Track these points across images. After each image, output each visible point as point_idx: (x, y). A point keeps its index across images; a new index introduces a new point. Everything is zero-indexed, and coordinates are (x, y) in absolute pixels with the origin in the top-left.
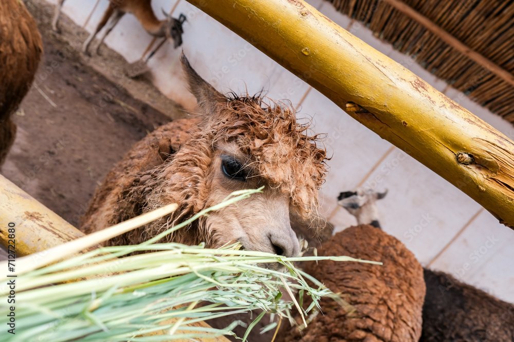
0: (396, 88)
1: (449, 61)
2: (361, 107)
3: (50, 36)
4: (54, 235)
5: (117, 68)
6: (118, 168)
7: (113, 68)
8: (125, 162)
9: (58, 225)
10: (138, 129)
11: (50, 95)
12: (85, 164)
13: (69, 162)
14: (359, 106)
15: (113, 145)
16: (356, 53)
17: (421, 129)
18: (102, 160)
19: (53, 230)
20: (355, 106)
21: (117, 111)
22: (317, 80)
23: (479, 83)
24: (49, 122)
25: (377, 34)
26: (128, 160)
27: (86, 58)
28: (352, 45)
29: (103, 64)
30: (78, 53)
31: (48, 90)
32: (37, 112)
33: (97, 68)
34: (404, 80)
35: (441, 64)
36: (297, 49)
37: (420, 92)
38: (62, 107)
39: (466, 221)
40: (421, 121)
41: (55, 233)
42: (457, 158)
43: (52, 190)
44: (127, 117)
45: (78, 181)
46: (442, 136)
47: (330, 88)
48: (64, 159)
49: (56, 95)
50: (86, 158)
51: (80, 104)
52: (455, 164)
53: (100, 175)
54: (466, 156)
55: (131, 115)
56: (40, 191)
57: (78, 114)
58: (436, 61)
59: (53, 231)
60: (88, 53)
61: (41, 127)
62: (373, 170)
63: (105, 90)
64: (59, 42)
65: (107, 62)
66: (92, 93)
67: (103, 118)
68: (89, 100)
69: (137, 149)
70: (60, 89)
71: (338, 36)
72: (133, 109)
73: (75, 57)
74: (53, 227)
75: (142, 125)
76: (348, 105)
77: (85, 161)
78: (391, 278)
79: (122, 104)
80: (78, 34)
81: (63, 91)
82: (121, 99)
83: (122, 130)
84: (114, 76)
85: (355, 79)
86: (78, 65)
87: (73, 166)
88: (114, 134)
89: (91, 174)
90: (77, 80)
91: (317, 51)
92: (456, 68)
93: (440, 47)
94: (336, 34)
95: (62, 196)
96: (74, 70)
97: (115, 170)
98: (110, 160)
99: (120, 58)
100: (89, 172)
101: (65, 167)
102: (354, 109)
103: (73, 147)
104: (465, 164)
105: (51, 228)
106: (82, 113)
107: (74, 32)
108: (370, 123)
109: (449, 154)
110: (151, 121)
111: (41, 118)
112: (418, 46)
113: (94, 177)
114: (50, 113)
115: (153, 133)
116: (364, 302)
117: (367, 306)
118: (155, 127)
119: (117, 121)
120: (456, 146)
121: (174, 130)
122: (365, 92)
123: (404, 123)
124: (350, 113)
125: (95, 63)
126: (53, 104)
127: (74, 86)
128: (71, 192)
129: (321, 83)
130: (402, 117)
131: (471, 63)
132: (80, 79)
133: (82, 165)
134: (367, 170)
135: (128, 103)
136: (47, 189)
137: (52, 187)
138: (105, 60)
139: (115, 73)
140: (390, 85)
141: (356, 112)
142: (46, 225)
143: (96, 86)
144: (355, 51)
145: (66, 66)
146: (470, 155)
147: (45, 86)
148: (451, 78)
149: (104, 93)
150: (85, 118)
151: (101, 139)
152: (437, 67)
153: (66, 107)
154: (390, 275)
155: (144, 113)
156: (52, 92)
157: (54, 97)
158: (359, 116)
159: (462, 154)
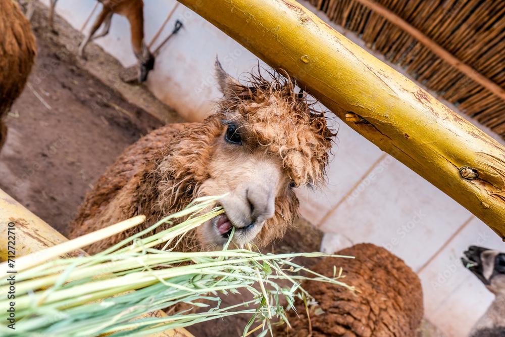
0: (398, 99)
1: (439, 73)
2: (362, 118)
3: (48, 39)
4: (39, 243)
5: (113, 72)
6: (111, 173)
7: (109, 72)
8: (117, 167)
9: (44, 232)
10: (132, 133)
11: (45, 97)
12: (78, 167)
13: (61, 164)
14: (359, 116)
15: (106, 148)
16: (357, 62)
17: (424, 142)
18: (94, 163)
19: (38, 237)
20: (355, 117)
21: (112, 115)
22: (316, 89)
23: (468, 95)
24: (43, 124)
25: (369, 45)
26: (120, 164)
27: (82, 62)
28: (353, 54)
29: (99, 68)
30: (75, 56)
31: (43, 92)
32: (31, 114)
33: (93, 72)
34: (407, 90)
35: (431, 76)
36: (296, 57)
37: (423, 104)
38: (57, 109)
39: (454, 231)
40: (423, 133)
41: (40, 241)
42: (461, 173)
43: (43, 193)
44: (122, 120)
45: (70, 183)
46: (444, 150)
47: (329, 97)
48: (57, 162)
49: (51, 97)
50: (79, 161)
51: (76, 107)
52: (458, 179)
53: (92, 178)
54: (470, 171)
55: (125, 119)
56: (32, 193)
57: (72, 117)
58: (427, 73)
59: (38, 239)
60: (85, 57)
61: (35, 129)
62: (363, 178)
63: (100, 94)
64: (57, 45)
65: (103, 66)
66: (88, 97)
67: (97, 121)
68: (84, 103)
69: (129, 154)
70: (55, 92)
71: (339, 43)
72: (128, 113)
73: (71, 60)
74: (38, 235)
75: (136, 129)
76: (347, 115)
77: (78, 164)
78: (378, 283)
79: (117, 108)
80: (75, 38)
81: (58, 94)
82: (115, 103)
83: (116, 133)
84: (109, 80)
85: (356, 88)
86: (74, 68)
87: (65, 168)
88: (108, 137)
89: (84, 177)
90: (73, 83)
91: (317, 59)
92: (446, 80)
93: (431, 59)
94: (337, 41)
95: (53, 199)
96: (70, 74)
97: (107, 175)
98: (103, 163)
99: (116, 62)
100: (81, 174)
101: (58, 169)
102: (354, 120)
103: (66, 150)
104: (469, 179)
105: (36, 236)
106: (76, 115)
107: (72, 36)
108: (370, 134)
109: (452, 169)
110: (145, 125)
111: (35, 120)
112: (410, 57)
113: (87, 180)
114: (44, 115)
115: (145, 138)
116: (346, 298)
117: (349, 303)
118: (149, 131)
119: (111, 124)
120: (459, 160)
121: (167, 135)
122: (366, 103)
123: (406, 135)
124: (349, 124)
125: (91, 66)
126: (48, 107)
127: (70, 89)
128: (63, 194)
129: (320, 92)
130: (404, 129)
131: (461, 76)
132: (76, 82)
133: (75, 168)
134: (357, 178)
135: (123, 107)
136: (38, 192)
137: (43, 189)
138: (101, 63)
139: (110, 77)
140: (392, 96)
141: (356, 123)
142: (32, 233)
143: (91, 89)
144: (356, 59)
145: (62, 70)
146: (474, 170)
147: (41, 89)
148: (441, 90)
149: (99, 96)
150: (79, 121)
151: (94, 142)
152: (428, 78)
153: (61, 110)
154: (379, 281)
155: (138, 117)
156: (48, 94)
157: (49, 99)
158: (359, 126)
159: (466, 169)
